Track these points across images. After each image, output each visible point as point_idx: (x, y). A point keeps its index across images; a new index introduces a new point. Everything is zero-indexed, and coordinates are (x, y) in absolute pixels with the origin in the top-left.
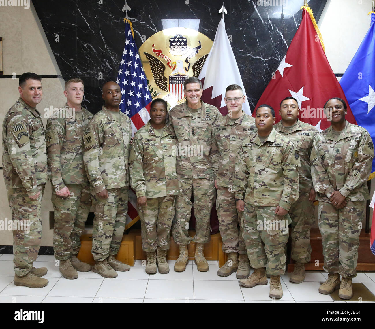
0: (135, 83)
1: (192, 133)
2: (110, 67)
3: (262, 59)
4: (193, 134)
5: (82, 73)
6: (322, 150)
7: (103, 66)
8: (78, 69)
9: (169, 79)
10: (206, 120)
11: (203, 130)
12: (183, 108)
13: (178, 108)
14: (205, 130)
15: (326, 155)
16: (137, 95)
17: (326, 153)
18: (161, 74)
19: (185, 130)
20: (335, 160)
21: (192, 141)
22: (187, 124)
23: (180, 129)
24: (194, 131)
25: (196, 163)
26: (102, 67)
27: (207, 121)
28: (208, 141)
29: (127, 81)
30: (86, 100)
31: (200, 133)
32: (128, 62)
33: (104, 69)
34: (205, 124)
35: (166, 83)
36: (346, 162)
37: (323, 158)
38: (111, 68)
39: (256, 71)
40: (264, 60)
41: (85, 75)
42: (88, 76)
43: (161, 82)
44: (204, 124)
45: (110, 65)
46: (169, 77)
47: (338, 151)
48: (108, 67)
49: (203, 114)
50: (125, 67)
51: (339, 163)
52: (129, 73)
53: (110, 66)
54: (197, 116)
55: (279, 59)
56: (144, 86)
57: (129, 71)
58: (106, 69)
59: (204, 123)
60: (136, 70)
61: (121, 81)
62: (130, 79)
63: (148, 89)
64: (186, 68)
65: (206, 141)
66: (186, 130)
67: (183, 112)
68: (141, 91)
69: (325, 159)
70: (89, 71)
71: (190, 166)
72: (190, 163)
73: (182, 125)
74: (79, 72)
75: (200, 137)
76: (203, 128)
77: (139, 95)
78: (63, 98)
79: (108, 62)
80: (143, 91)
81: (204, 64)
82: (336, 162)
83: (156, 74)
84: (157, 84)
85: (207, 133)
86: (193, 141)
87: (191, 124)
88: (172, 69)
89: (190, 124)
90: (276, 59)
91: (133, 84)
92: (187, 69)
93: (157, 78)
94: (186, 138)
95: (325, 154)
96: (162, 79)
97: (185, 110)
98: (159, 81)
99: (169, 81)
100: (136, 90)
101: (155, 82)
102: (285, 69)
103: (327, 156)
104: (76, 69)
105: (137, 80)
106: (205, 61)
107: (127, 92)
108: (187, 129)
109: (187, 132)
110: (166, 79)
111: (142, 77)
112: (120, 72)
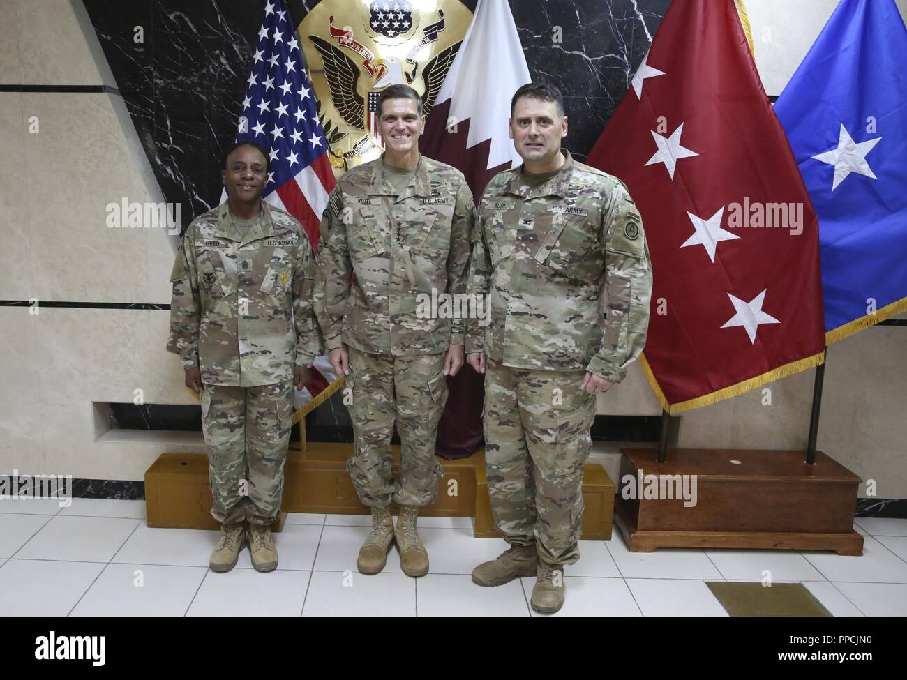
0: (286, 106)
1: (396, 236)
2: (230, 70)
3: (586, 57)
4: (398, 239)
5: (165, 82)
6: (208, 262)
7: (214, 65)
8: (155, 73)
9: (369, 100)
10: (430, 203)
11: (424, 228)
12: (373, 175)
13: (362, 173)
14: (428, 229)
15: (218, 273)
16: (292, 136)
17: (218, 269)
18: (350, 87)
19: (376, 229)
20: (239, 286)
21: (396, 259)
22: (383, 214)
23: (364, 226)
24: (402, 233)
25: (403, 315)
26: (211, 70)
27: (434, 207)
28: (437, 258)
29: (268, 103)
30: (174, 146)
31: (416, 238)
32: (270, 57)
33: (217, 74)
34: (430, 214)
35: (360, 110)
36: (263, 292)
37: (209, 279)
38: (233, 73)
39: (570, 86)
40: (590, 59)
41: (171, 88)
42: (180, 90)
43: (349, 107)
44: (427, 214)
45: (229, 64)
46: (369, 96)
47: (245, 265)
48: (225, 68)
49: (422, 187)
50: (264, 70)
51: (246, 294)
52: (274, 83)
53: (230, 67)
54: (408, 192)
55: (625, 58)
56: (309, 115)
57: (273, 80)
58: (220, 75)
59: (426, 211)
60: (289, 77)
61: (255, 103)
62: (274, 96)
63: (318, 123)
64: (407, 75)
65: (432, 259)
66: (381, 230)
67: (373, 183)
68: (301, 126)
69: (216, 283)
70: (180, 78)
71: (388, 322)
72: (388, 315)
73: (369, 216)
74: (158, 81)
75: (416, 247)
76: (424, 224)
77: (296, 136)
78: (118, 140)
79: (227, 58)
80: (307, 126)
81: (450, 65)
82: (241, 290)
83: (338, 86)
84: (340, 110)
85: (436, 236)
86: (399, 259)
87: (394, 214)
88: (376, 75)
89: (391, 214)
90: (619, 58)
91: (282, 110)
92: (411, 77)
93: (341, 96)
94: (382, 251)
95: (216, 271)
96: (352, 101)
97: (379, 178)
98: (343, 105)
99: (369, 103)
100: (289, 123)
101: (336, 106)
102: (647, 82)
103: (221, 276)
104: (151, 73)
105: (293, 101)
106: (453, 58)
107: (269, 129)
108: (383, 227)
109: (383, 234)
110: (361, 100)
111: (304, 93)
112: (252, 80)
